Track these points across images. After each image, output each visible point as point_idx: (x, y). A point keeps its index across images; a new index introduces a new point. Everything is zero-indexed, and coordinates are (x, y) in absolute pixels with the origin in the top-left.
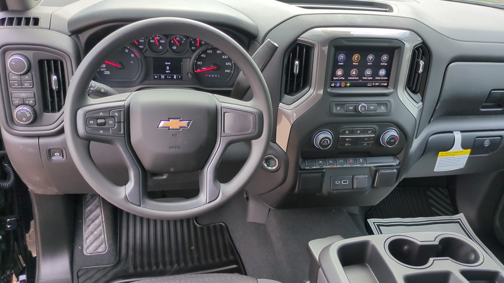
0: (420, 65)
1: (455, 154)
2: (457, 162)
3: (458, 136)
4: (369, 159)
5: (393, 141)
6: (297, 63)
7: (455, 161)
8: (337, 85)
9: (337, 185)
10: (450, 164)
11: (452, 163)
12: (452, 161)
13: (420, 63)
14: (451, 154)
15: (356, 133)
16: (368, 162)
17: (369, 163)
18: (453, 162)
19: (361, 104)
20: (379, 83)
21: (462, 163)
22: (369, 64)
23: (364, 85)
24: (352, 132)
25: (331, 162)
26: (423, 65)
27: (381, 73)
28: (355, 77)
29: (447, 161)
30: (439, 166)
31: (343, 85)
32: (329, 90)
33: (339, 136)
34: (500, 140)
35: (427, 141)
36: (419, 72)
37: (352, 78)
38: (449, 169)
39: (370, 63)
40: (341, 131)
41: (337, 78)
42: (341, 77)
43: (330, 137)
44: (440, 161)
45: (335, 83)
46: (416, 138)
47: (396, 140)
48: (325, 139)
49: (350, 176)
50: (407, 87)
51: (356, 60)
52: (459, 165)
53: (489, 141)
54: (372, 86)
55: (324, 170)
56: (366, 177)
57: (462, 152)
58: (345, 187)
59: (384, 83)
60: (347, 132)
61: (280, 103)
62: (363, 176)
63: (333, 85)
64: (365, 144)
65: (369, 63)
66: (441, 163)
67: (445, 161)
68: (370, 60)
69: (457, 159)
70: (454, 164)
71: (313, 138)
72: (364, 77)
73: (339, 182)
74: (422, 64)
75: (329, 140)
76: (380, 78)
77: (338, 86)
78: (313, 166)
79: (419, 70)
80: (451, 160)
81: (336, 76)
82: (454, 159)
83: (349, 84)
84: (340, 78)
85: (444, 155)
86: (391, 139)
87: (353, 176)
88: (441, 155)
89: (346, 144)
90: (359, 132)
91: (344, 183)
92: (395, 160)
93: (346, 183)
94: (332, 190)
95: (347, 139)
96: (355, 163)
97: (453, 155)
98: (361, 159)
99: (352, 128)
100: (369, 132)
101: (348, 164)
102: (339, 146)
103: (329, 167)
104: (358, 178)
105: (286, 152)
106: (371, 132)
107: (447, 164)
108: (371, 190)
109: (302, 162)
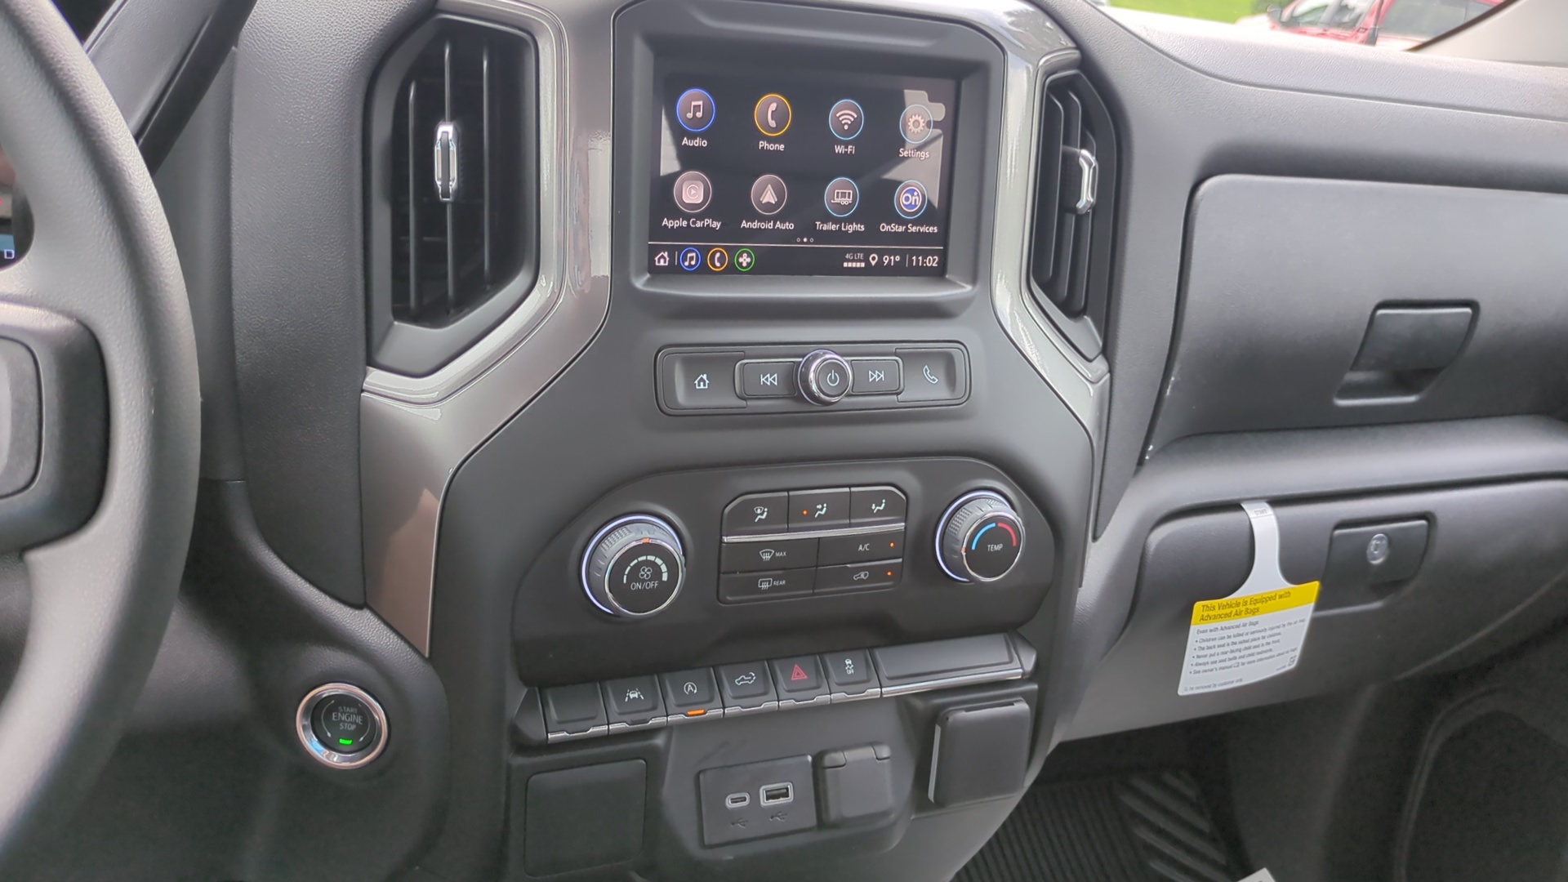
0: (1080, 171)
1: (1258, 605)
2: (1268, 644)
3: (1264, 522)
4: (890, 659)
5: (999, 547)
6: (446, 131)
7: (1264, 638)
8: (687, 264)
9: (734, 817)
10: (1243, 653)
11: (1249, 648)
12: (1247, 641)
13: (1082, 161)
14: (1243, 608)
15: (811, 517)
16: (885, 672)
17: (890, 678)
18: (1255, 647)
19: (815, 357)
20: (902, 253)
21: (1289, 649)
22: (839, 149)
23: (828, 265)
24: (788, 513)
25: (690, 687)
26: (1095, 168)
27: (903, 200)
28: (775, 219)
29: (1230, 641)
30: (1198, 668)
31: (718, 264)
32: (640, 283)
33: (721, 542)
34: (1425, 532)
35: (1140, 551)
36: (1081, 205)
37: (763, 225)
38: (1241, 680)
39: (846, 144)
40: (727, 510)
41: (685, 223)
42: (701, 217)
43: (673, 546)
44: (1199, 644)
45: (671, 250)
46: (1095, 538)
47: (1014, 544)
48: (643, 558)
49: (802, 759)
50: (1032, 279)
51: (773, 124)
52: (1279, 655)
53: (1385, 542)
54: (869, 271)
55: (659, 741)
56: (885, 755)
57: (1288, 594)
58: (780, 824)
59: (925, 254)
60: (762, 513)
61: (371, 368)
62: (867, 753)
63: (662, 261)
64: (862, 576)
65: (840, 143)
66: (1206, 656)
67: (1222, 642)
68: (846, 127)
69: (1272, 629)
70: (1259, 653)
71: (573, 559)
72: (824, 222)
73: (744, 799)
74: (1090, 164)
75: (668, 571)
76: (901, 229)
77: (690, 266)
78: (592, 719)
79: (1079, 198)
80: (1245, 638)
81: (676, 214)
82: (1259, 631)
83: (749, 255)
84: (699, 224)
85: (1215, 617)
86: (987, 538)
87: (818, 758)
88: (1203, 616)
89: (761, 582)
90: (825, 509)
91: (772, 802)
92: (1017, 654)
93: (781, 799)
94: (711, 847)
95: (765, 552)
96: (818, 687)
97: (1254, 612)
98: (850, 662)
99: (788, 490)
100: (873, 507)
101: (783, 694)
102: (728, 598)
103: (682, 717)
104: (842, 763)
105: (427, 655)
106: (883, 505)
107: (1231, 656)
108: (913, 820)
109: (528, 704)
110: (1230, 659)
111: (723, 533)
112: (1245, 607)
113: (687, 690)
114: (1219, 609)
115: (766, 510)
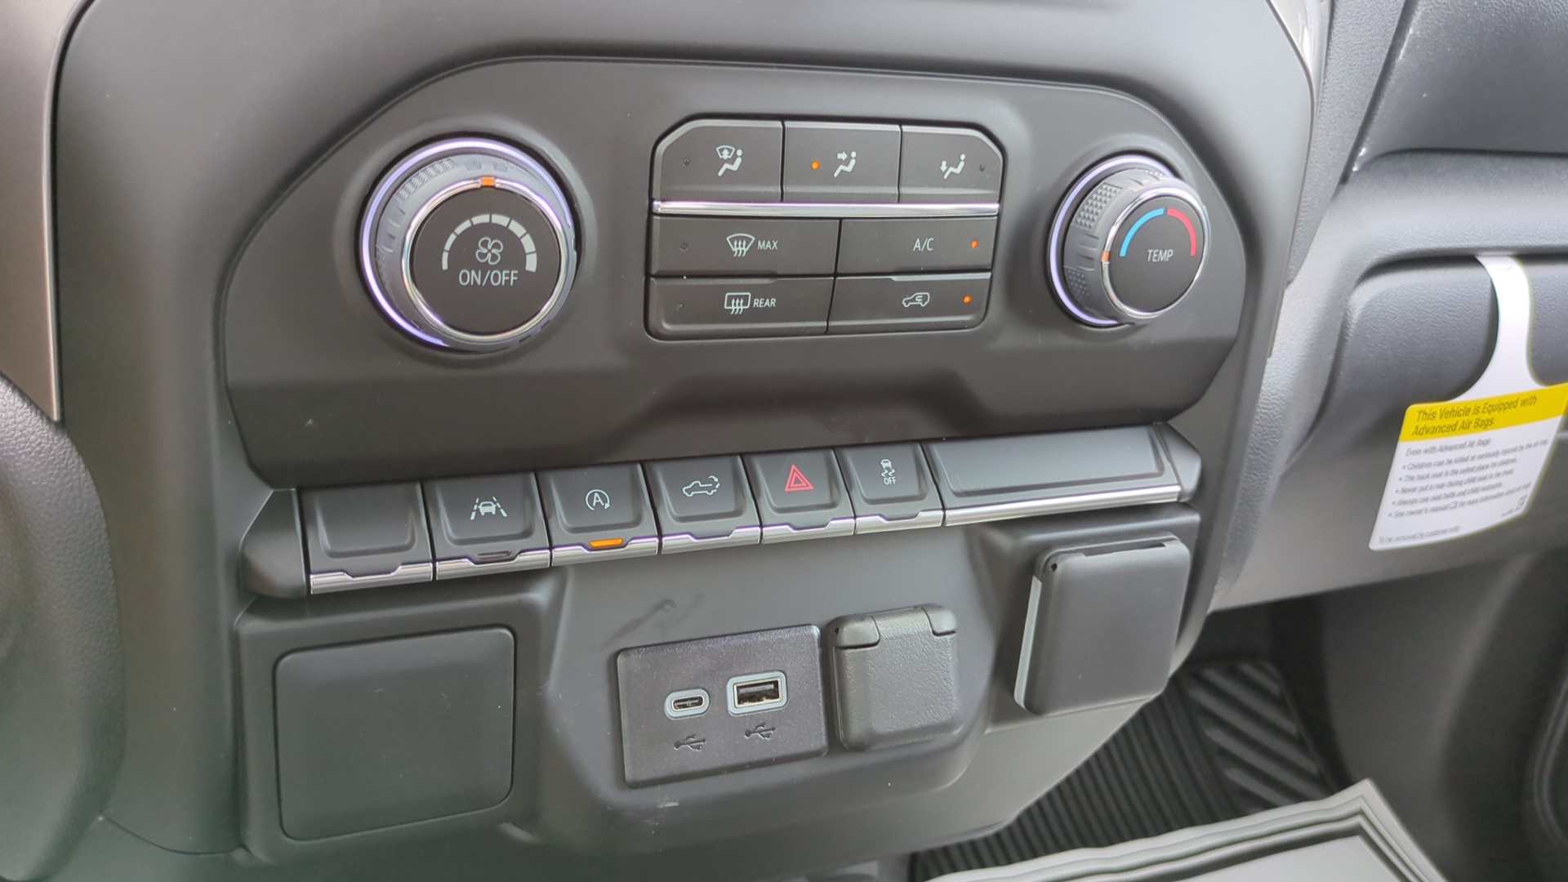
1: (1494, 414)
2: (1498, 475)
4: (960, 462)
5: (1166, 255)
7: (1494, 465)
9: (679, 734)
10: (1463, 488)
11: (1474, 480)
12: (1472, 470)
14: (1473, 418)
15: (825, 176)
16: (951, 482)
17: (958, 494)
18: (1481, 479)
21: (1521, 484)
25: (597, 498)
29: (1449, 468)
30: (1401, 508)
33: (651, 212)
40: (664, 146)
43: (549, 203)
44: (1409, 472)
47: (1193, 250)
48: (483, 218)
49: (802, 631)
55: (539, 595)
56: (947, 628)
57: (1535, 399)
58: (762, 746)
60: (731, 159)
62: (917, 623)
64: (919, 299)
66: (1414, 490)
67: (1439, 470)
69: (1506, 452)
70: (1485, 489)
71: (343, 221)
73: (699, 701)
75: (538, 251)
78: (401, 552)
80: (1471, 464)
82: (1489, 455)
85: (1434, 430)
86: (1149, 237)
87: (831, 631)
88: (1417, 427)
89: (730, 298)
90: (853, 162)
91: (749, 707)
92: (1170, 460)
93: (766, 701)
94: (637, 785)
95: (738, 238)
96: (832, 505)
97: (1486, 424)
98: (889, 464)
99: (783, 118)
100: (943, 168)
101: (768, 514)
102: (667, 326)
103: (579, 551)
104: (872, 641)
105: (56, 417)
106: (962, 164)
107: (1448, 490)
108: (989, 734)
109: (271, 520)
110: (1447, 496)
111: (654, 196)
112: (1476, 417)
113: (591, 503)
114: (1441, 417)
115: (739, 153)
